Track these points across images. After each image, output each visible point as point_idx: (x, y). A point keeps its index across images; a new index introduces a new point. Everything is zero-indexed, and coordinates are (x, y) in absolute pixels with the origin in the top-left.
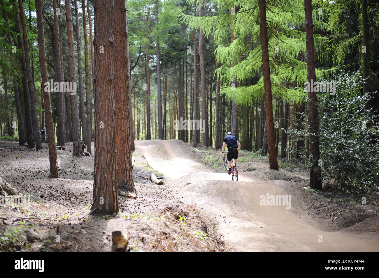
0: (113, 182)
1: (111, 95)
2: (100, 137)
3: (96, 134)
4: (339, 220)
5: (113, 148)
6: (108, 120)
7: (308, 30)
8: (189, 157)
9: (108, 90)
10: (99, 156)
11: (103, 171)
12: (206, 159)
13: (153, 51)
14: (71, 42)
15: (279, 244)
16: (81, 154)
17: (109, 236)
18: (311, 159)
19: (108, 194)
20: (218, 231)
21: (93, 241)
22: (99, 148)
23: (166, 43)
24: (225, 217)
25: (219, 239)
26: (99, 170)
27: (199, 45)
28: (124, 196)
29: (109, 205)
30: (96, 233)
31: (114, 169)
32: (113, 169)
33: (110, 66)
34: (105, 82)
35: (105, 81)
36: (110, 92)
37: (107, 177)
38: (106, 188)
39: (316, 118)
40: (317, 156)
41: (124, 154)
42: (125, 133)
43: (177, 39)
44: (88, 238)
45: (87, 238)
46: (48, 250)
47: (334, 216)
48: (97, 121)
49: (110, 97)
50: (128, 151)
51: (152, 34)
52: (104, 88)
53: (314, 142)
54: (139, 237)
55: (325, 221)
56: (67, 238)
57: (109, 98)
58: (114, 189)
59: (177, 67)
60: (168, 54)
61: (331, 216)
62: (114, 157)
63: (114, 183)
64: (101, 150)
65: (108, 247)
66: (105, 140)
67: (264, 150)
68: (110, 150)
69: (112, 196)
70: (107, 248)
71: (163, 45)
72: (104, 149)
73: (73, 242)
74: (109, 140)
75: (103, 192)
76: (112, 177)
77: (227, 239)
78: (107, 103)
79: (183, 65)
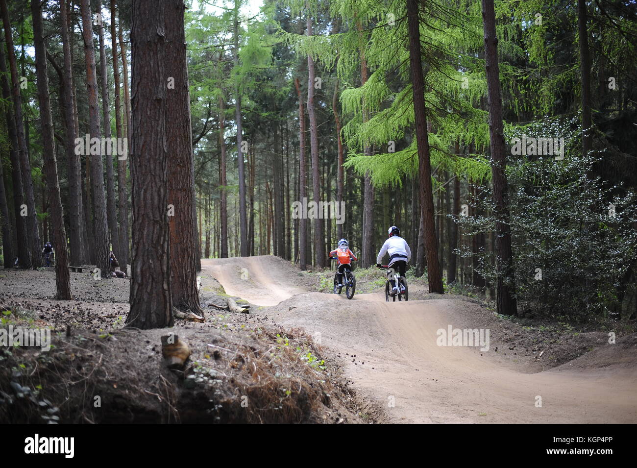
0: (163, 273)
1: (160, 127)
2: (142, 197)
3: (135, 191)
4: (548, 355)
5: (163, 216)
6: (155, 168)
7: (489, 48)
8: (293, 284)
9: (155, 117)
10: (140, 229)
11: (146, 254)
12: (322, 285)
13: (230, 111)
14: (91, 84)
15: (448, 391)
16: (109, 273)
17: (156, 346)
18: (499, 264)
19: (154, 295)
20: (344, 375)
21: (130, 353)
22: (140, 215)
23: (252, 98)
24: (355, 356)
25: (346, 385)
26: (140, 253)
27: (308, 97)
28: (183, 319)
29: (157, 314)
30: (135, 341)
31: (166, 251)
32: (163, 252)
33: (159, 76)
34: (149, 104)
35: (150, 101)
36: (158, 121)
37: (152, 266)
38: (152, 284)
39: (505, 195)
40: (508, 259)
41: (183, 250)
42: (184, 214)
43: (270, 90)
44: (121, 348)
45: (119, 348)
46: (51, 360)
47: (539, 350)
48: (136, 169)
49: (159, 129)
50: (190, 245)
51: (229, 82)
52: (149, 113)
53: (503, 236)
54: (208, 352)
55: (523, 359)
56: (85, 345)
57: (157, 130)
58: (165, 287)
59: (272, 139)
60: (255, 114)
61: (533, 351)
62: (165, 232)
63: (165, 276)
64: (143, 219)
65: (155, 362)
66: (149, 201)
67: (419, 269)
68: (158, 219)
69: (162, 298)
70: (153, 363)
71: (247, 102)
72: (149, 218)
73: (94, 352)
74: (156, 201)
75: (146, 291)
76: (161, 265)
77: (359, 386)
78: (153, 139)
79: (280, 135)
